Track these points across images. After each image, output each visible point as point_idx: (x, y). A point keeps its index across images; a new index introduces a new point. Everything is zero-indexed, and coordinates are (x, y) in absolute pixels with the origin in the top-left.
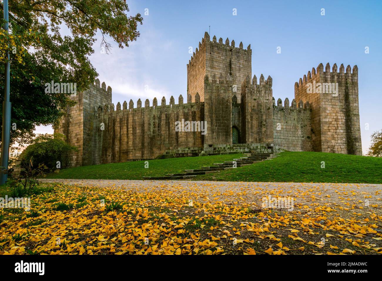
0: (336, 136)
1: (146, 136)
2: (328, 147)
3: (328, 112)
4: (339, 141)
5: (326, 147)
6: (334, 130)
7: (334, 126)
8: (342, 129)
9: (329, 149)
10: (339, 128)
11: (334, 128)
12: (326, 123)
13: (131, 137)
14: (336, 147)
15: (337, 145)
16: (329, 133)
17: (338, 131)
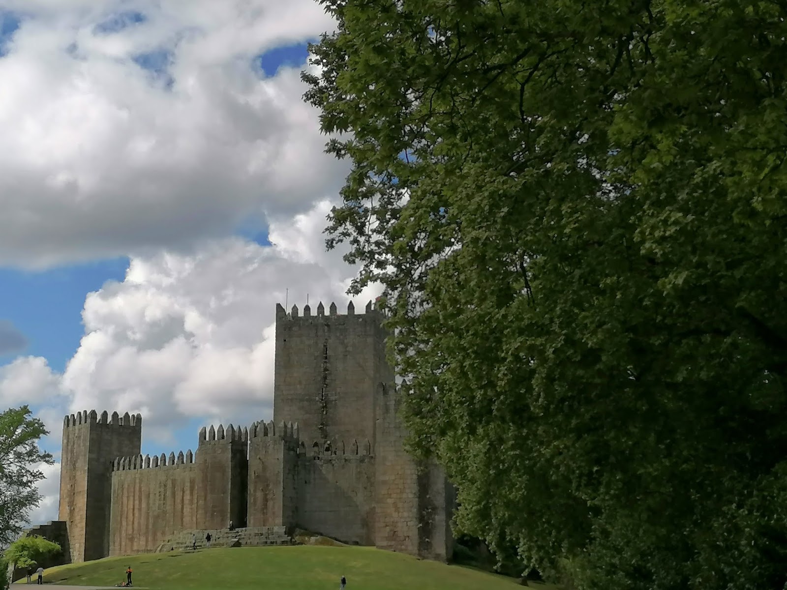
0: (400, 505)
1: (150, 514)
2: (387, 526)
3: (388, 464)
4: (406, 514)
5: (384, 525)
6: (397, 493)
7: (398, 488)
8: (411, 493)
9: (388, 529)
10: (407, 491)
11: (399, 491)
12: (384, 483)
13: (137, 515)
14: (399, 525)
15: (402, 520)
16: (390, 501)
17: (404, 496)
